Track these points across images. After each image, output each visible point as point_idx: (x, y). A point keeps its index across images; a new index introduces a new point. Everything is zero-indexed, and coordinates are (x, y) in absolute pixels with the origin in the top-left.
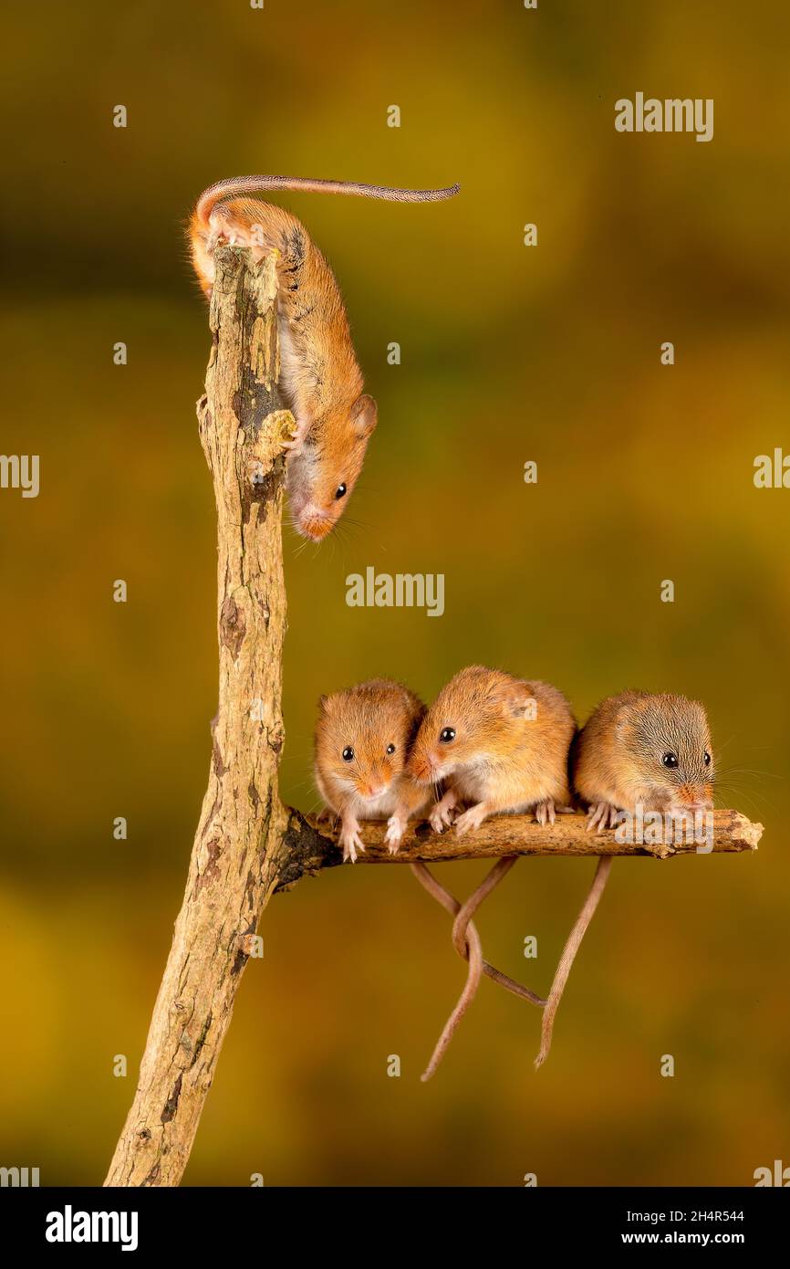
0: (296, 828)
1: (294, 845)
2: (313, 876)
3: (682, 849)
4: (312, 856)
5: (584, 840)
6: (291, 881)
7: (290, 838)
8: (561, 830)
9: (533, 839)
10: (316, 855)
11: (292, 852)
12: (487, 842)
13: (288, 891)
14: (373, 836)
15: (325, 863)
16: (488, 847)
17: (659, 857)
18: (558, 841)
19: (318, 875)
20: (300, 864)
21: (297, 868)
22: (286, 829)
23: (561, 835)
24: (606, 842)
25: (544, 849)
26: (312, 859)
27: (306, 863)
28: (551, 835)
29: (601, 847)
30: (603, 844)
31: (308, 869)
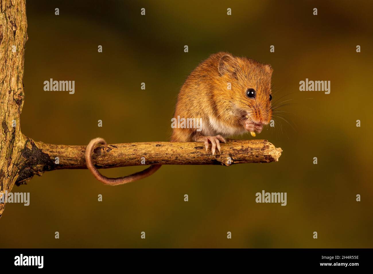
0: (29, 148)
1: (28, 157)
2: (39, 176)
3: (237, 160)
4: (37, 164)
5: (185, 155)
6: (27, 178)
7: (25, 153)
8: (172, 150)
9: (157, 155)
10: (40, 164)
11: (27, 161)
12: (132, 156)
13: (25, 184)
14: (71, 154)
15: (45, 169)
16: (133, 159)
17: (224, 165)
18: (170, 156)
19: (41, 175)
20: (31, 168)
21: (29, 170)
22: (23, 148)
23: (172, 152)
24: (195, 156)
25: (163, 160)
26: (38, 165)
27: (35, 168)
28: (166, 153)
29: (194, 159)
30: (194, 157)
31: (35, 171)
